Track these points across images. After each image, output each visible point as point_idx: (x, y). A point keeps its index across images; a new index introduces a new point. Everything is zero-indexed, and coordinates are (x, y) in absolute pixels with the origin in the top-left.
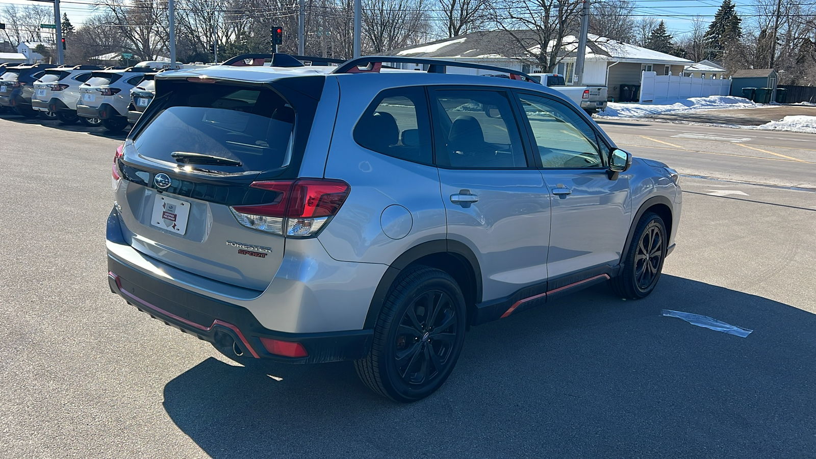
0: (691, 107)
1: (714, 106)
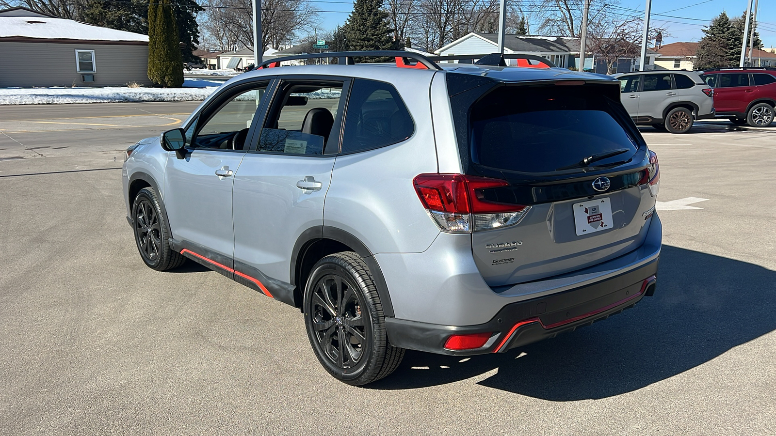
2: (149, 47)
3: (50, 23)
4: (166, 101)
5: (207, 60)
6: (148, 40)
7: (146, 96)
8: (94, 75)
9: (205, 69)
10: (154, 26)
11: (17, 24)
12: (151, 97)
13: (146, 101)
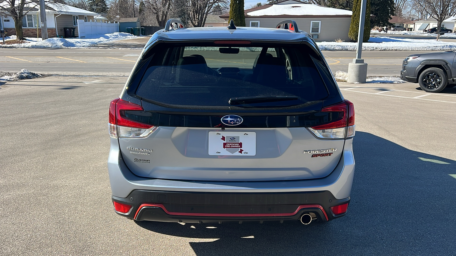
0: (109, 39)
1: (119, 38)
2: (352, 18)
3: (303, 7)
4: (349, 50)
5: (407, 25)
6: (352, 14)
7: (337, 47)
8: (319, 35)
9: (405, 31)
10: (356, 5)
11: (287, 8)
12: (340, 48)
13: (337, 50)
